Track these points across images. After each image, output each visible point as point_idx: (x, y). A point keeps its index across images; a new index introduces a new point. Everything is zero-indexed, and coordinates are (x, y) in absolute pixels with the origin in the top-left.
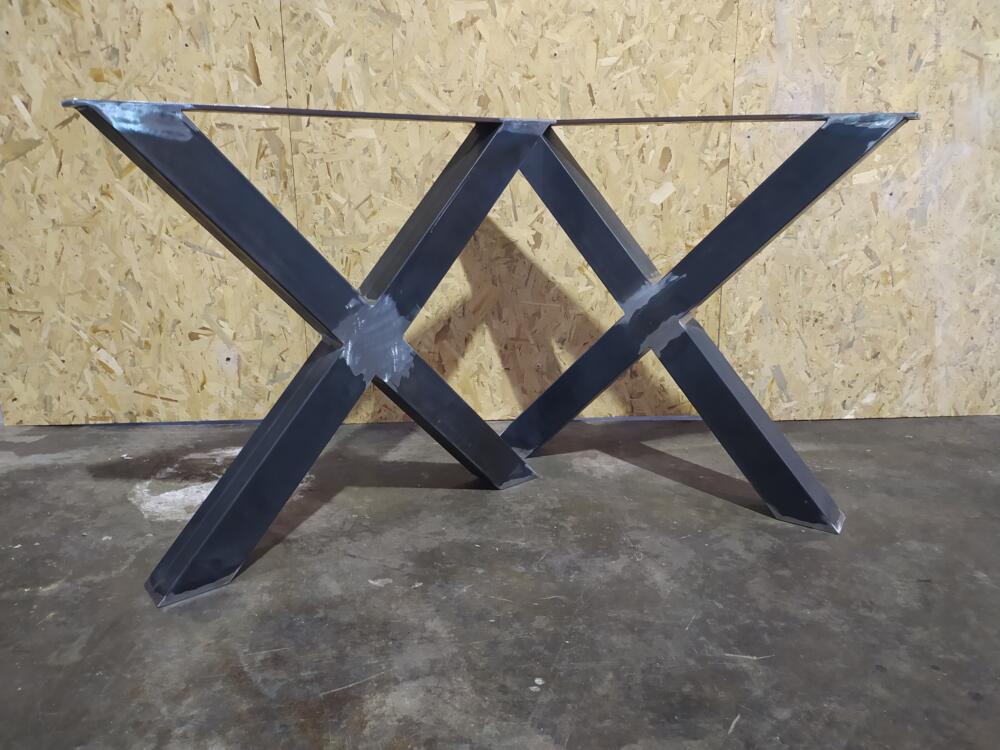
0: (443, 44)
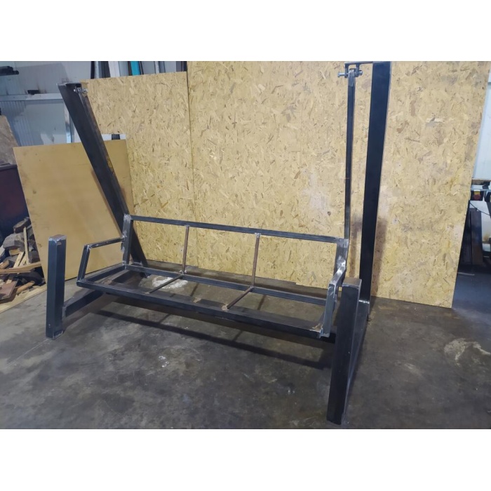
0: (227, 182)
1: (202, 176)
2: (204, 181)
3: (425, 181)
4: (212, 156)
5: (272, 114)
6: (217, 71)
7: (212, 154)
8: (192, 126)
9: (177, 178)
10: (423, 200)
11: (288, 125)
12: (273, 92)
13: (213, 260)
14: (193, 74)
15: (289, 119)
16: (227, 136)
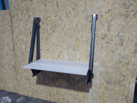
1: (18, 54)
2: (19, 57)
3: (116, 62)
4: (22, 46)
5: (47, 29)
6: (22, 10)
7: (22, 45)
8: (13, 33)
9: (8, 55)
10: (115, 70)
11: (54, 34)
12: (46, 19)
13: (24, 91)
14: (12, 11)
15: (54, 31)
16: (28, 38)
